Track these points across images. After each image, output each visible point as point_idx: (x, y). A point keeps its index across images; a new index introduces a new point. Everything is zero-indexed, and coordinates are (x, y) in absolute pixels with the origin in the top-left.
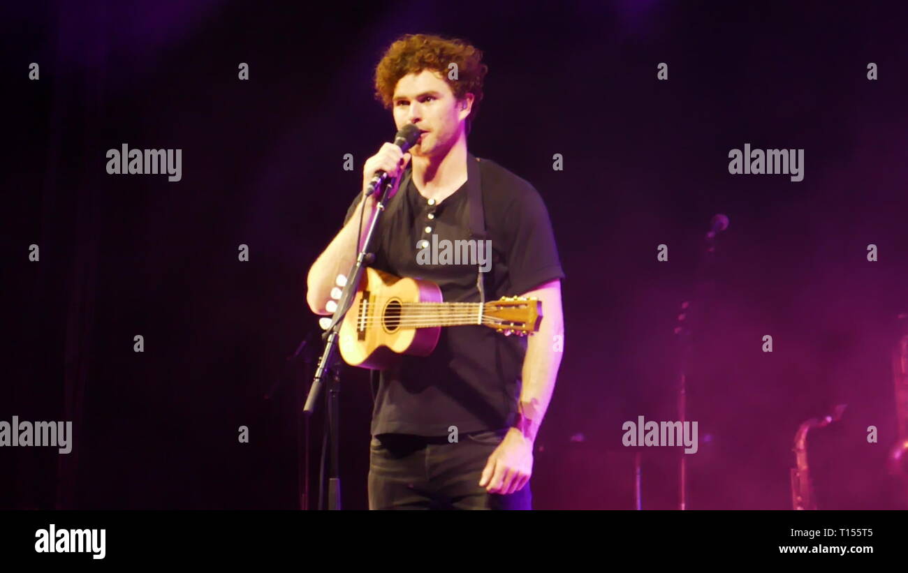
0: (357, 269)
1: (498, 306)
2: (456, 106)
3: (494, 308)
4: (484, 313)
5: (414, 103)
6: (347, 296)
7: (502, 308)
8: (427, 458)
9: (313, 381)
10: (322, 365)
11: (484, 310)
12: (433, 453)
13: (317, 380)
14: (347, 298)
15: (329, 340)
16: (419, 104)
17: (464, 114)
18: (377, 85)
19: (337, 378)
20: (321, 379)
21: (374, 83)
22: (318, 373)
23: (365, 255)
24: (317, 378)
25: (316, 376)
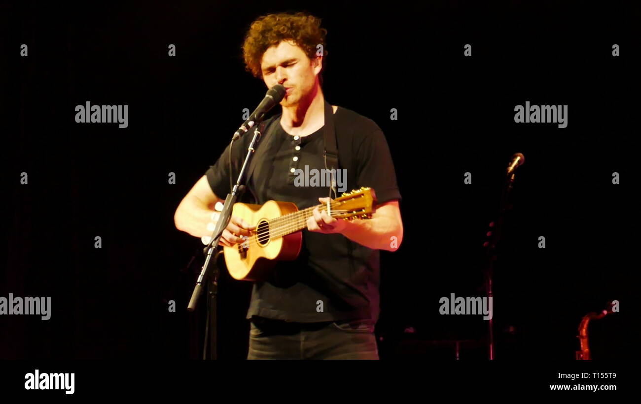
0: (232, 197)
1: (341, 201)
2: (311, 65)
3: (339, 204)
4: (331, 209)
5: (279, 69)
6: (223, 218)
7: (344, 202)
8: (302, 343)
9: (196, 285)
10: (203, 272)
11: (331, 206)
12: (307, 339)
13: (199, 284)
14: (224, 221)
15: (209, 253)
16: (283, 69)
17: (317, 70)
18: (246, 60)
19: (215, 283)
20: (201, 283)
21: (243, 59)
22: (200, 279)
23: (238, 187)
24: (199, 282)
25: (198, 281)
